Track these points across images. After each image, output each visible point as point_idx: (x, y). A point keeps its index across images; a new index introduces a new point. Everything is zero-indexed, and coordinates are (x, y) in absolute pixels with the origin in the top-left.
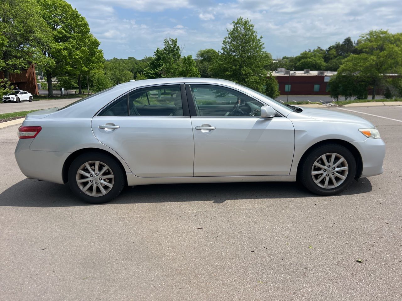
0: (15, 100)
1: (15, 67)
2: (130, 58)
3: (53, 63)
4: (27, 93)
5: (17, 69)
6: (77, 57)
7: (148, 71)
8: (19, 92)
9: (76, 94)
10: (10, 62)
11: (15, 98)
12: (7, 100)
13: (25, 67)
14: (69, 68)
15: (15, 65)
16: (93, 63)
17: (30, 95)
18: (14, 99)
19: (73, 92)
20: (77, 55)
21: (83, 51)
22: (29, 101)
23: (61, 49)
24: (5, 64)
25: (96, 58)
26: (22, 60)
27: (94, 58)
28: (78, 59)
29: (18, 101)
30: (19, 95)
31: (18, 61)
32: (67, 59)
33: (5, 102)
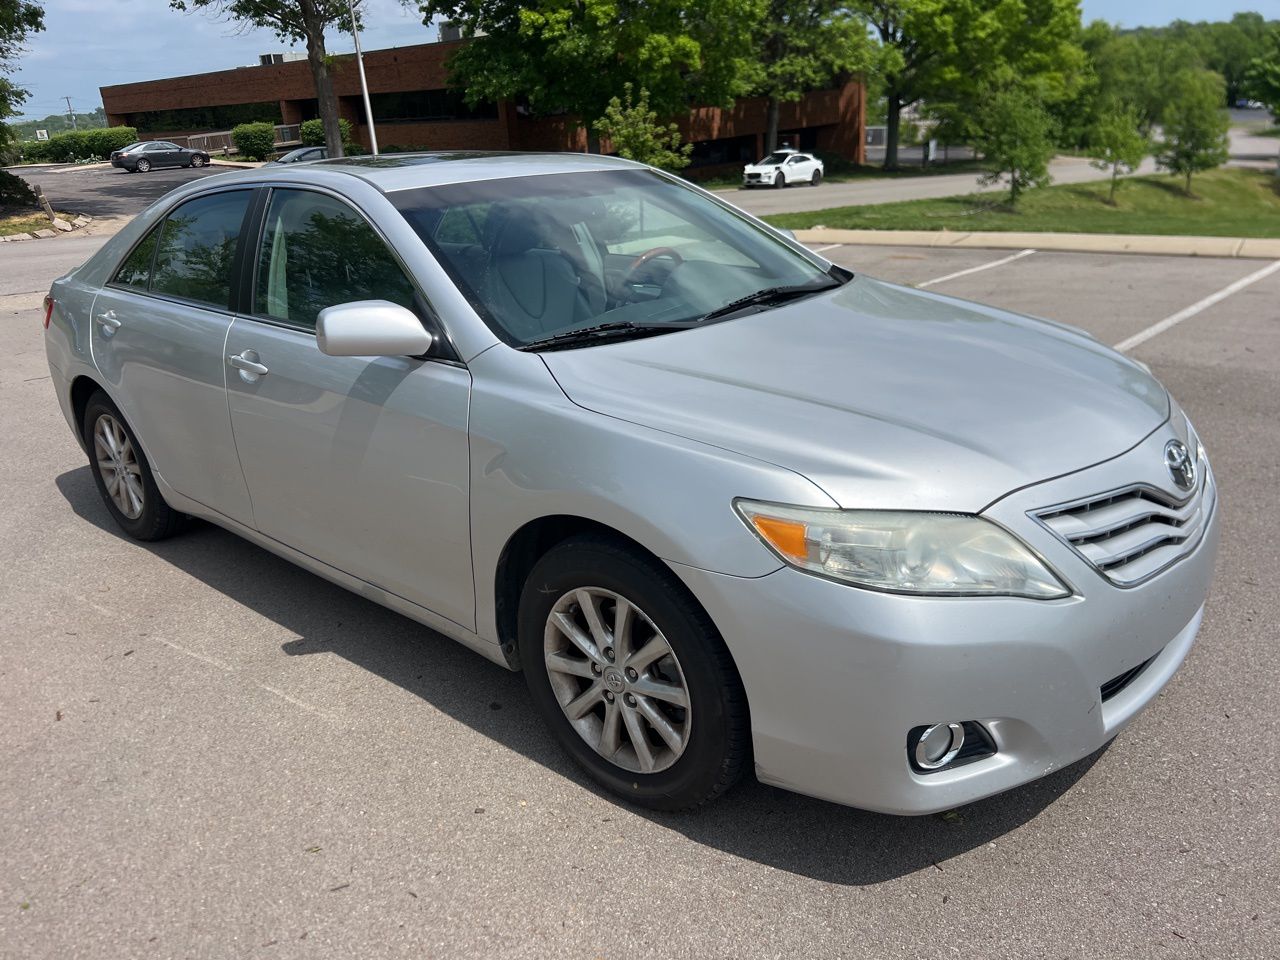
0: (772, 182)
1: (789, 81)
2: (1240, 18)
3: (896, 63)
4: (808, 159)
5: (793, 87)
6: (982, 34)
7: (1268, 66)
8: (786, 155)
9: (975, 160)
10: (777, 69)
11: (774, 174)
12: (754, 181)
13: (814, 81)
14: (951, 74)
15: (792, 75)
16: (1039, 49)
17: (818, 164)
18: (770, 177)
19: (967, 152)
20: (984, 26)
21: (1005, 12)
22: (811, 183)
23: (934, 14)
24: (764, 75)
25: (1050, 32)
26: (809, 61)
27: (1043, 30)
28: (984, 40)
29: (781, 183)
30: (784, 167)
31: (800, 62)
32: (948, 44)
33: (751, 187)
